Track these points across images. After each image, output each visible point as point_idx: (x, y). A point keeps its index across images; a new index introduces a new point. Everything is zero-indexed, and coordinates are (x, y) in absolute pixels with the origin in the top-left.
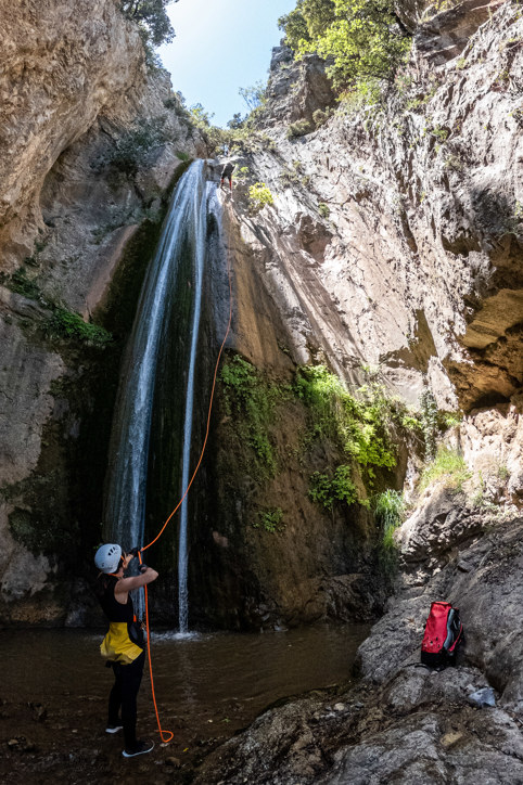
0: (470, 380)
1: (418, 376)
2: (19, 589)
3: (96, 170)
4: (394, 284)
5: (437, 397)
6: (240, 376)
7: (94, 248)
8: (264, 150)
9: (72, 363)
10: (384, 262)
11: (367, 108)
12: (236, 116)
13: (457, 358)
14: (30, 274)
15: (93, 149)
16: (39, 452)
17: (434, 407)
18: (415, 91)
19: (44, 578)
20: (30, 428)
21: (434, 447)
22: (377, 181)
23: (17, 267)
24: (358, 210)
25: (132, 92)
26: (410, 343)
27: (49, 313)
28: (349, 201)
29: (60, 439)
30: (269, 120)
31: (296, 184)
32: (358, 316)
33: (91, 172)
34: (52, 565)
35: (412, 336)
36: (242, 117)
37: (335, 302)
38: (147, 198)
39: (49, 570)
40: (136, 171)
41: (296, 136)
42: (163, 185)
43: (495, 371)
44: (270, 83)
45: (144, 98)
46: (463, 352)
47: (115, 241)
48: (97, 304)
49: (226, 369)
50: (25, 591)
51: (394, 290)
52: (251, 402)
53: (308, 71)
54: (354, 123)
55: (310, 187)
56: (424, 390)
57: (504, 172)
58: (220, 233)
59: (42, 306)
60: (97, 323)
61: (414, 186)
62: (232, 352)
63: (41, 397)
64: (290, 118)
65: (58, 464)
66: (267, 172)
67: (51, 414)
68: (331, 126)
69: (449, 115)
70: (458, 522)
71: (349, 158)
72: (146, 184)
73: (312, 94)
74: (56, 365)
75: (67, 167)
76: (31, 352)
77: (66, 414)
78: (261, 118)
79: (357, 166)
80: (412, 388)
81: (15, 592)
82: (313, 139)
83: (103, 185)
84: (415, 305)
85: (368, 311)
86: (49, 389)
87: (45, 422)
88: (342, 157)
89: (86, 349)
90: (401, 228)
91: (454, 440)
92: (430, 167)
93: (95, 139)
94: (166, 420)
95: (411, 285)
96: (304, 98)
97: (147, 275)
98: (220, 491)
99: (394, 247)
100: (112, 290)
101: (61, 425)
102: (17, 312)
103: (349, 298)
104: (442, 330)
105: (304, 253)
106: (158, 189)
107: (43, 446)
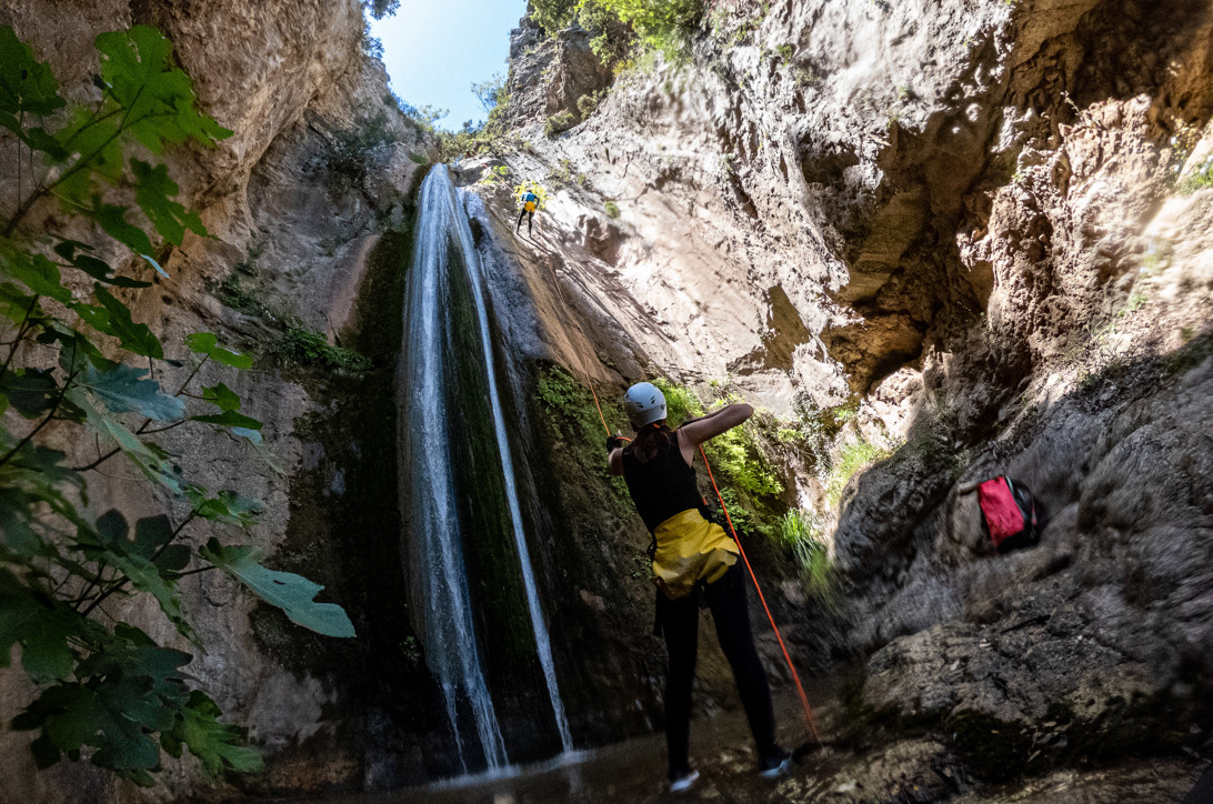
0: (863, 346)
1: (782, 377)
2: (278, 734)
3: (310, 173)
4: (728, 272)
5: (816, 394)
6: (563, 393)
7: (325, 260)
8: (520, 150)
9: (321, 397)
10: (709, 251)
11: (662, 67)
12: (466, 125)
13: (841, 321)
14: (246, 285)
15: (302, 149)
16: (288, 517)
17: (814, 407)
18: (735, 23)
19: (317, 713)
20: (271, 483)
21: (827, 457)
22: (687, 152)
23: (228, 273)
24: (660, 199)
25: (345, 80)
26: (764, 340)
27: (278, 334)
28: (645, 191)
29: (318, 496)
30: (517, 118)
31: (569, 184)
32: (685, 325)
33: (304, 177)
34: (327, 691)
35: (766, 329)
36: (474, 125)
37: (652, 313)
38: (383, 207)
39: (322, 699)
40: (364, 174)
41: (557, 132)
42: (403, 188)
43: (894, 319)
44: (513, 74)
45: (359, 90)
46: (847, 312)
47: (354, 251)
48: (344, 323)
49: (543, 383)
50: (288, 737)
51: (729, 281)
52: (585, 424)
53: (566, 49)
54: (644, 92)
55: (587, 188)
56: (795, 393)
57: (874, 65)
58: (493, 237)
59: (269, 323)
60: (348, 346)
61: (746, 137)
62: (547, 364)
63: (282, 439)
64: (546, 112)
65: (319, 534)
66: (529, 175)
67: (300, 462)
68: (604, 111)
69: (790, 32)
70: (912, 492)
71: (639, 140)
72: (379, 190)
73: (572, 76)
74: (296, 399)
75: (271, 169)
76: (258, 381)
77: (321, 462)
78: (506, 117)
79: (652, 145)
80: (778, 394)
81: (272, 741)
82: (581, 131)
83: (320, 191)
84: (767, 284)
85: (698, 316)
86: (291, 430)
87: (292, 473)
88: (632, 140)
89: (338, 381)
90: (732, 195)
91: (852, 439)
92: (772, 96)
93: (302, 137)
94: (475, 451)
95: (755, 262)
96: (562, 85)
97: (407, 285)
98: (576, 535)
99: (722, 224)
100: (361, 309)
101: (316, 477)
102: (233, 329)
103: (669, 306)
104: (811, 297)
105: (597, 262)
106: (397, 194)
107: (293, 507)
